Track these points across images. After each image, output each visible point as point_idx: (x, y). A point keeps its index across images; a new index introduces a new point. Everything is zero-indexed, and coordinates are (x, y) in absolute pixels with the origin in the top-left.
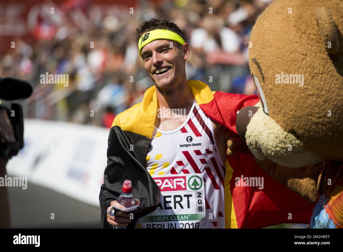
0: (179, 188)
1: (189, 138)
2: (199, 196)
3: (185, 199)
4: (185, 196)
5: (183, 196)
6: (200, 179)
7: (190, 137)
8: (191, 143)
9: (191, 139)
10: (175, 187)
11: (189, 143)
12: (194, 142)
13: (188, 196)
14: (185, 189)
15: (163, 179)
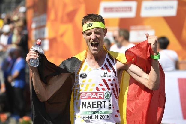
0: (100, 98)
1: (105, 73)
3: (103, 103)
6: (110, 93)
9: (106, 73)
10: (98, 97)
14: (103, 98)
15: (92, 93)
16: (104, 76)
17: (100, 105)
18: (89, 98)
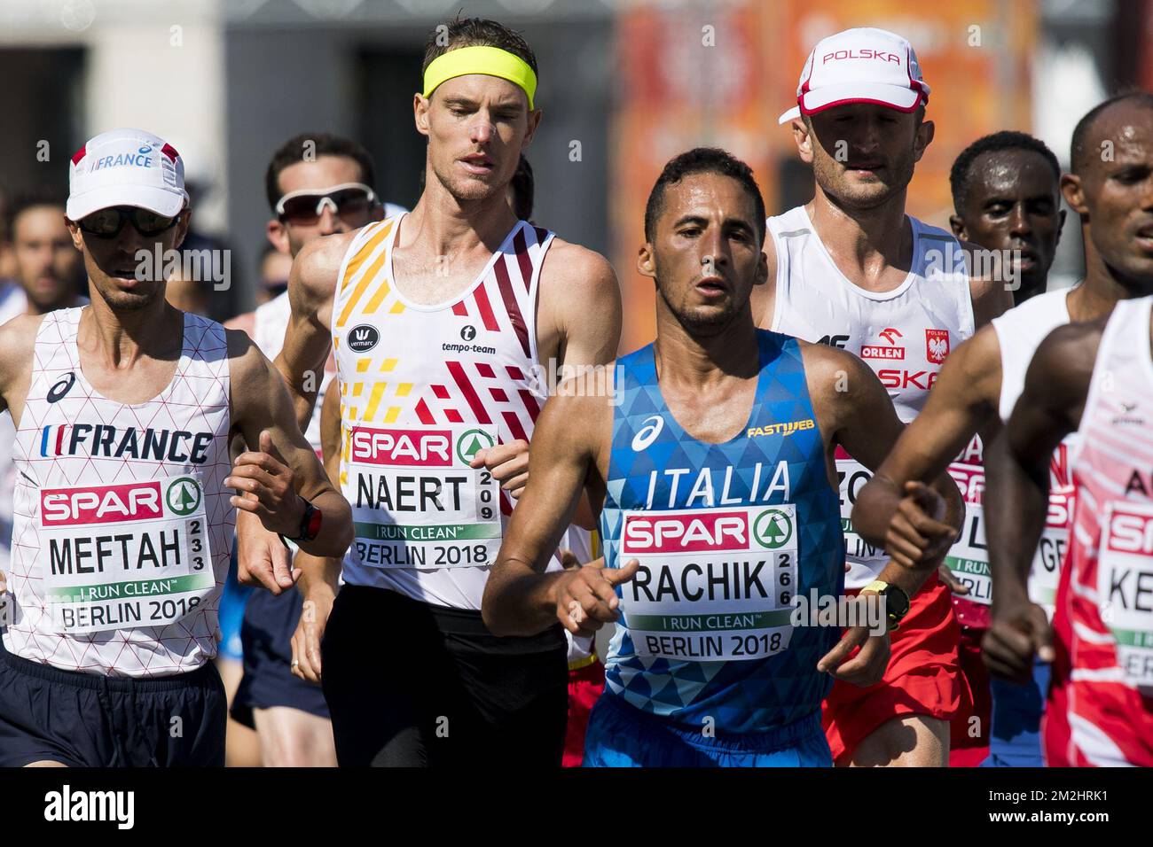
0: (434, 459)
1: (468, 330)
2: (484, 482)
3: (447, 488)
4: (448, 480)
5: (443, 481)
6: (489, 437)
7: (472, 327)
8: (471, 344)
9: (472, 335)
10: (424, 457)
11: (464, 343)
12: (477, 341)
13: (456, 481)
14: (449, 463)
15: (397, 435)
16: (460, 348)
17: (433, 495)
18: (384, 458)
